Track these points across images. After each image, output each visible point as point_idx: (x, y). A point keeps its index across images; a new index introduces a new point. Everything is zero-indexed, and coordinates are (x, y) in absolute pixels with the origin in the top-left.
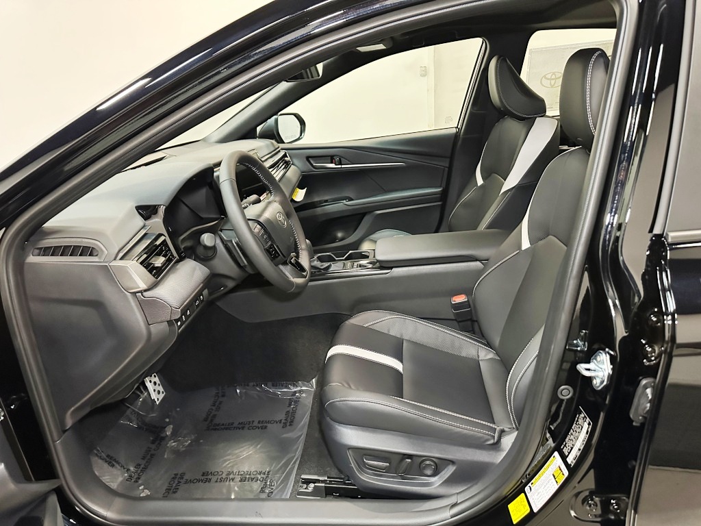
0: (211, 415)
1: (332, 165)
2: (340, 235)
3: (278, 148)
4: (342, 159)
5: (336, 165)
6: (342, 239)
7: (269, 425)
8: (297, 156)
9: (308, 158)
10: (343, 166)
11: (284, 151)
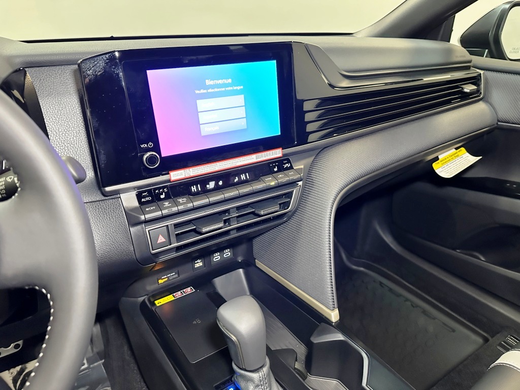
11: (478, 70)
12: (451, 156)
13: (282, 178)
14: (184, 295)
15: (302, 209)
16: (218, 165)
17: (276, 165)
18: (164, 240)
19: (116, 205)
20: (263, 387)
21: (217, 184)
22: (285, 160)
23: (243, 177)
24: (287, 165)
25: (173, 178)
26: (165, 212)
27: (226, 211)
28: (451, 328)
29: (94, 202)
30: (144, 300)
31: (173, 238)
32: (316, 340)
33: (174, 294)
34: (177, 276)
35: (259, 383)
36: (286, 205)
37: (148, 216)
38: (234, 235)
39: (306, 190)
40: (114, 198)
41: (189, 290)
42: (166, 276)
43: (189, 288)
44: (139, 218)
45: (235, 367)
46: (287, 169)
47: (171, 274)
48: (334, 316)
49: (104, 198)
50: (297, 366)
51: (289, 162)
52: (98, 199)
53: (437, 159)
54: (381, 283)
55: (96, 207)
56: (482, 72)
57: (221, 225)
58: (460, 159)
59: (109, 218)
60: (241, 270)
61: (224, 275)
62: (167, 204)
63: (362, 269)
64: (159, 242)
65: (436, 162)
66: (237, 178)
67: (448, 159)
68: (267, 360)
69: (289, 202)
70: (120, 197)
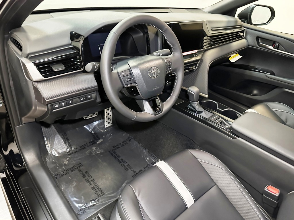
0: (118, 146)
1: (272, 48)
2: (255, 92)
3: (242, 25)
4: (280, 45)
5: (274, 48)
6: (255, 95)
7: (129, 170)
8: (251, 34)
9: (258, 38)
10: (278, 51)
11: (244, 28)
12: (234, 56)
13: (196, 58)
22: (197, 53)
39: (200, 63)
48: (207, 96)
56: (245, 29)
58: (237, 57)
65: (230, 58)
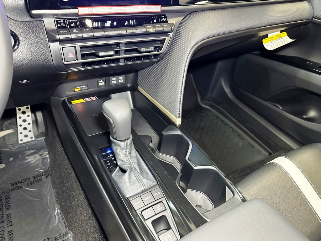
2: (312, 114)
12: (276, 36)
13: (159, 28)
14: (91, 100)
15: (170, 53)
16: (114, 9)
17: (156, 18)
18: (73, 56)
19: (40, 25)
20: (126, 150)
21: (112, 24)
22: (163, 15)
23: (131, 22)
24: (164, 19)
25: (80, 13)
26: (73, 36)
27: (118, 45)
28: (252, 146)
29: (25, 21)
30: (65, 100)
31: (79, 56)
32: (165, 133)
33: (84, 99)
34: (87, 88)
35: (124, 148)
36: (160, 48)
37: (62, 37)
38: (122, 63)
39: (174, 40)
40: (39, 21)
41: (94, 98)
42: (79, 87)
43: (94, 97)
44: (55, 37)
45: (111, 138)
46: (163, 22)
47: (83, 87)
48: (178, 121)
49: (32, 19)
50: (151, 145)
51: (165, 17)
52: (28, 20)
53: (266, 36)
54: (217, 117)
55: (26, 25)
57: (112, 53)
58: (281, 40)
59: (36, 34)
60: (129, 93)
61: (118, 94)
62: (75, 31)
63: (208, 107)
64: (69, 57)
65: (266, 39)
66: (127, 22)
67: (273, 38)
68: (131, 136)
69: (162, 47)
70: (43, 20)
